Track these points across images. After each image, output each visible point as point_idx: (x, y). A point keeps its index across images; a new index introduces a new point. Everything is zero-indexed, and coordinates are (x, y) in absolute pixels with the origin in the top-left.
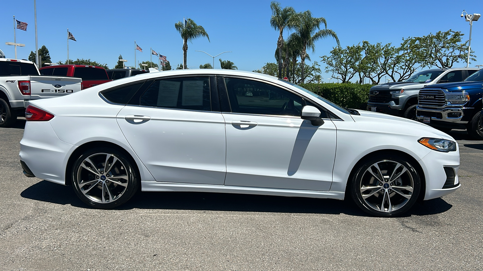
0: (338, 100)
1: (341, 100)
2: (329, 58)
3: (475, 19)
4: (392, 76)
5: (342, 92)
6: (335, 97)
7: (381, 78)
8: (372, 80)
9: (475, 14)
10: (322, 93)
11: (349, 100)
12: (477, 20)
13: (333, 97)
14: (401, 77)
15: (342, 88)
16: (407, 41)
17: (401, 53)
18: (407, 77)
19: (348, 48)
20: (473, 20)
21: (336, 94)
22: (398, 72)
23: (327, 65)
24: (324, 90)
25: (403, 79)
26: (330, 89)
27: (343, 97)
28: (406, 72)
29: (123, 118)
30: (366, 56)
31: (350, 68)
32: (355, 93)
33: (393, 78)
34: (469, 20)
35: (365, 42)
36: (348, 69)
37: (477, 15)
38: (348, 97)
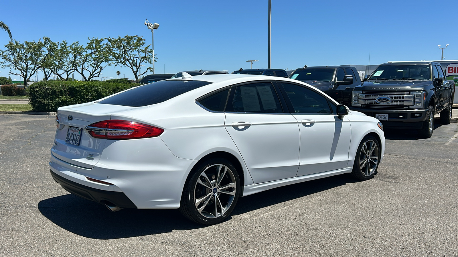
0: (84, 98)
1: (87, 98)
2: (4, 52)
3: (156, 27)
4: (82, 74)
5: (87, 90)
6: (80, 95)
7: (69, 75)
8: (61, 77)
9: (155, 23)
10: (68, 91)
11: (94, 98)
12: (157, 29)
13: (79, 95)
14: (91, 75)
15: (87, 86)
16: (93, 41)
17: (89, 52)
18: (97, 75)
19: (27, 43)
20: (154, 28)
21: (82, 92)
22: (88, 70)
23: (3, 60)
24: (70, 88)
25: (93, 77)
26: (76, 87)
27: (88, 95)
28: (95, 70)
29: (230, 126)
30: (49, 53)
31: (30, 65)
32: (98, 91)
33: (83, 75)
34: (151, 28)
35: (47, 39)
36: (29, 65)
37: (157, 24)
38: (93, 95)
